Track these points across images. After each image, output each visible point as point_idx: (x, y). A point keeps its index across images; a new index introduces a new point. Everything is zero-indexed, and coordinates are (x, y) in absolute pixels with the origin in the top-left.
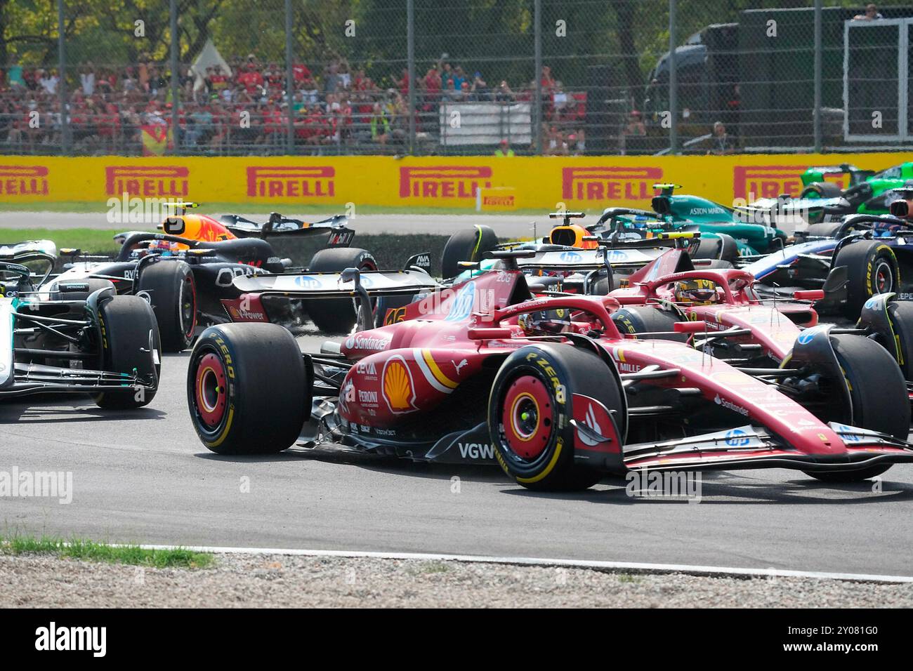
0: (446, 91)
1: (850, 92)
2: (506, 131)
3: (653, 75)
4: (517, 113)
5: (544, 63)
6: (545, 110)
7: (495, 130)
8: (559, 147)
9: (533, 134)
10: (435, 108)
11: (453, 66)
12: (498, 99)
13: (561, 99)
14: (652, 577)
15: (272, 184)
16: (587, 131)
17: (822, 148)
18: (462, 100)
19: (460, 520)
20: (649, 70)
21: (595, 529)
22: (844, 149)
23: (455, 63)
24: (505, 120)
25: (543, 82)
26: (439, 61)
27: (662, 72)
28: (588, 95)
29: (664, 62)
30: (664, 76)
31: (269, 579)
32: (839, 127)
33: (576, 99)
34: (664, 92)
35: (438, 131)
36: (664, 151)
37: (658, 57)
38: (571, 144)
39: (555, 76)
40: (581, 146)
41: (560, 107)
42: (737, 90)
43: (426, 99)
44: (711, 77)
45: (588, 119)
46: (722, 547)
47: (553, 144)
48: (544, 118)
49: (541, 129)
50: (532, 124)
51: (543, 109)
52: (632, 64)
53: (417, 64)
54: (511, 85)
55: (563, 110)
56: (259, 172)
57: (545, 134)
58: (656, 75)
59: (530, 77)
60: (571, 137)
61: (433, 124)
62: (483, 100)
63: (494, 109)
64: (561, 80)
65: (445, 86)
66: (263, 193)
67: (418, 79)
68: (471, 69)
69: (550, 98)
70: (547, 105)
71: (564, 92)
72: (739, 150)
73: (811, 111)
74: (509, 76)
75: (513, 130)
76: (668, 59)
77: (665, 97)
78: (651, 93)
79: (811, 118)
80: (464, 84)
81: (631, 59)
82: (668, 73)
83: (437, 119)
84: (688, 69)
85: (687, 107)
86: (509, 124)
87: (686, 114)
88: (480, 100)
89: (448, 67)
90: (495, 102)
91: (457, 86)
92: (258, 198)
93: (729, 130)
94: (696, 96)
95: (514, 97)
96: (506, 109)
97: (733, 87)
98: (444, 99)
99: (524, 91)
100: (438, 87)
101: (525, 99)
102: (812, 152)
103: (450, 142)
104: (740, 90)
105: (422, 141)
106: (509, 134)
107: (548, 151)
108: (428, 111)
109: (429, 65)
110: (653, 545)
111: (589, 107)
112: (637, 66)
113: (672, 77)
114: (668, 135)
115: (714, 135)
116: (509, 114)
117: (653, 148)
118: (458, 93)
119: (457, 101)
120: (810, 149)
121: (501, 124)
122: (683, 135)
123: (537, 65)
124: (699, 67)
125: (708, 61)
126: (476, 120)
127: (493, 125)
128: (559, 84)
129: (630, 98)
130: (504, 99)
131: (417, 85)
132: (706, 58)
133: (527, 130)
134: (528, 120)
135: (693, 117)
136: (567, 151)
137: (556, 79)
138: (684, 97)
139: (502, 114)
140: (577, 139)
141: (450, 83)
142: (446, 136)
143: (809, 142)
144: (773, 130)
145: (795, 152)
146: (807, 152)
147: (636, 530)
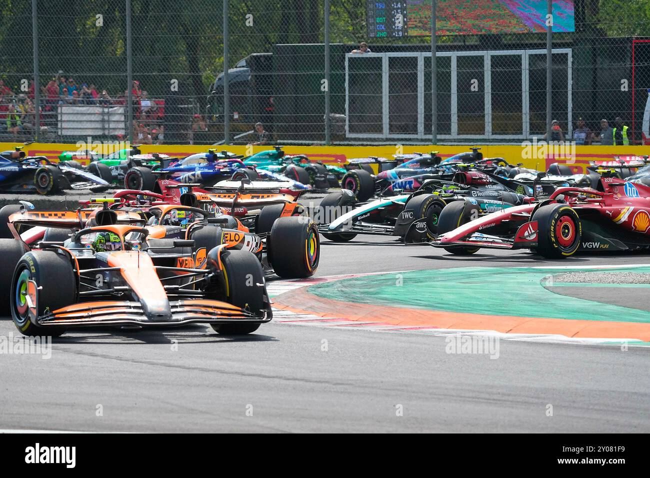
0: (62, 96)
1: (350, 103)
2: (106, 126)
3: (212, 88)
4: (114, 114)
5: (134, 78)
6: (135, 111)
7: (99, 125)
8: (145, 138)
9: (126, 129)
10: (54, 109)
11: (67, 78)
12: (101, 102)
13: (146, 104)
16: (166, 128)
17: (331, 143)
18: (74, 103)
19: (72, 406)
20: (210, 84)
21: (172, 411)
22: (346, 143)
23: (69, 77)
24: (106, 118)
25: (134, 92)
26: (57, 75)
27: (218, 86)
28: (166, 101)
29: (220, 79)
30: (220, 89)
32: (343, 127)
33: (157, 104)
34: (220, 101)
35: (57, 125)
36: (220, 143)
37: (216, 76)
38: (154, 135)
39: (142, 87)
40: (161, 137)
41: (146, 109)
42: (272, 100)
43: (48, 102)
44: (254, 91)
45: (166, 118)
46: (261, 423)
47: (141, 136)
48: (134, 117)
49: (132, 125)
50: (125, 122)
51: (134, 111)
52: (197, 81)
53: (41, 76)
55: (147, 112)
57: (135, 129)
58: (215, 88)
59: (124, 89)
60: (154, 131)
61: (52, 120)
62: (90, 103)
63: (97, 110)
64: (146, 90)
67: (42, 88)
68: (82, 81)
69: (138, 103)
70: (136, 108)
71: (149, 99)
73: (323, 116)
74: (108, 87)
75: (112, 125)
76: (223, 77)
77: (221, 104)
78: (211, 101)
79: (323, 121)
80: (75, 92)
81: (197, 76)
82: (223, 86)
83: (56, 117)
84: (237, 84)
85: (237, 111)
86: (109, 121)
87: (236, 116)
88: (88, 104)
89: (63, 79)
90: (98, 105)
91: (69, 92)
93: (266, 128)
94: (243, 104)
95: (112, 101)
96: (106, 110)
97: (269, 98)
98: (60, 102)
99: (120, 97)
100: (57, 94)
101: (121, 103)
102: (324, 145)
103: (65, 133)
104: (274, 101)
105: (44, 132)
106: (109, 129)
107: (137, 141)
108: (49, 111)
109: (50, 78)
110: (212, 422)
111: (166, 110)
112: (201, 81)
113: (226, 90)
114: (223, 131)
115: (255, 131)
116: (109, 114)
117: (212, 140)
118: (70, 98)
119: (71, 103)
120: (323, 142)
121: (103, 121)
122: (234, 131)
123: (129, 79)
124: (245, 83)
125: (251, 79)
126: (85, 118)
127: (97, 121)
128: (145, 93)
129: (196, 104)
130: (104, 103)
131: (41, 91)
132: (250, 77)
133: (122, 125)
134: (123, 119)
135: (241, 118)
136: (151, 141)
137: (142, 90)
138: (235, 104)
139: (103, 114)
140: (158, 132)
141: (66, 91)
142: (62, 129)
143: (321, 137)
144: (296, 129)
145: (312, 144)
146: (321, 145)
147: (201, 412)
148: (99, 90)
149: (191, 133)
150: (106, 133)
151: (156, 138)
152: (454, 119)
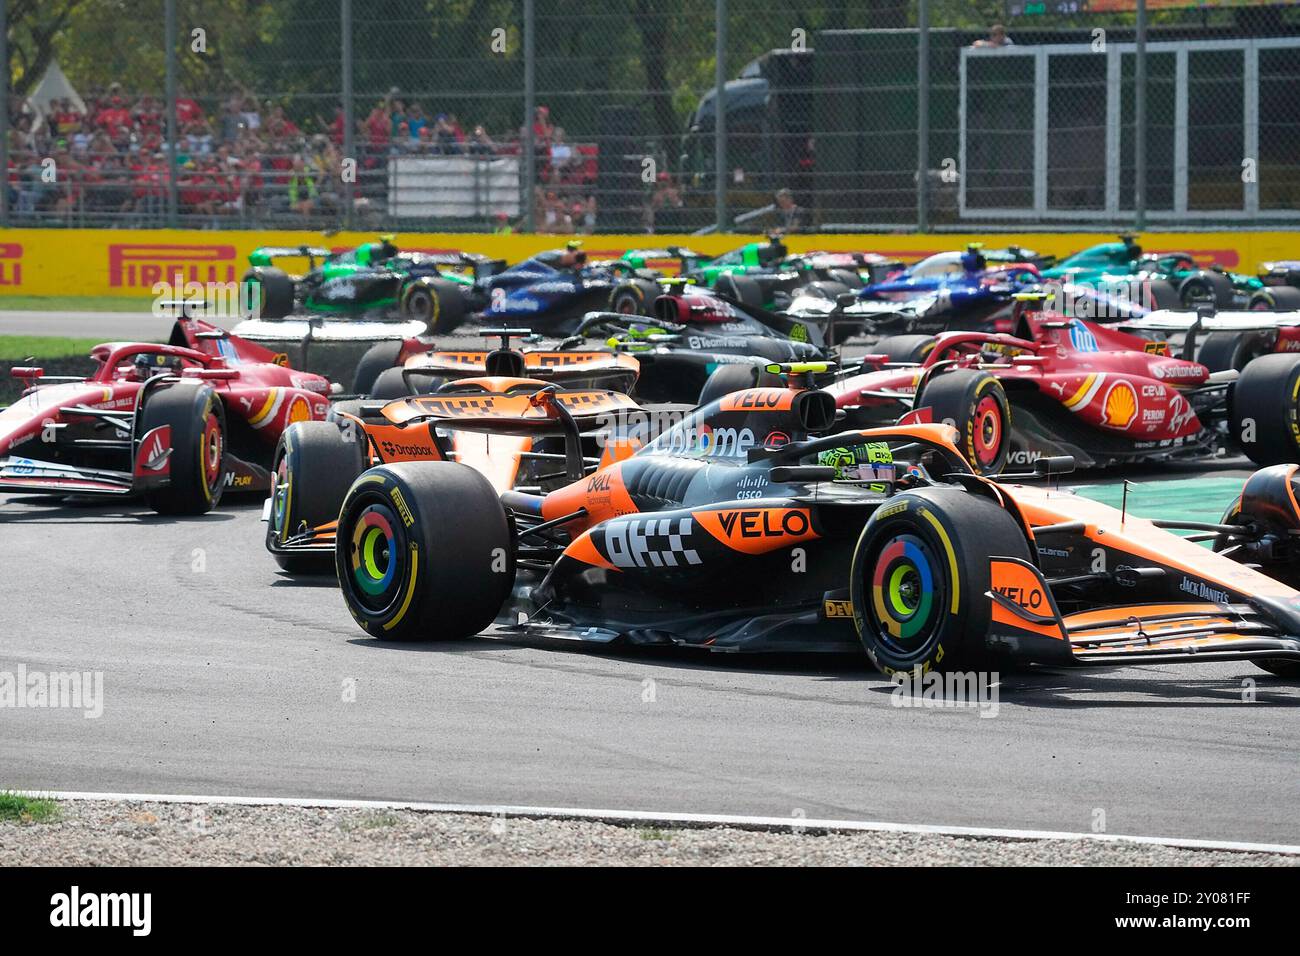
0: (397, 140)
1: (969, 149)
2: (483, 198)
3: (693, 120)
4: (498, 173)
5: (538, 102)
6: (539, 168)
7: (468, 197)
8: (560, 221)
9: (521, 203)
10: (382, 164)
11: (407, 103)
12: (472, 151)
13: (561, 153)
14: (688, 832)
15: (145, 269)
16: (600, 198)
17: (929, 227)
18: (421, 152)
19: (415, 751)
20: (688, 112)
21: (609, 764)
22: (959, 227)
23: (411, 100)
24: (482, 181)
25: (537, 130)
26: (388, 97)
27: (705, 117)
28: (600, 149)
29: (708, 103)
30: (708, 123)
31: (138, 838)
32: (953, 197)
33: (582, 153)
34: (709, 147)
35: (385, 196)
36: (708, 229)
37: (700, 96)
38: (577, 217)
39: (554, 120)
40: (590, 220)
41: (560, 164)
42: (811, 144)
43: (370, 150)
44: (775, 126)
45: (601, 182)
46: (786, 790)
47: (551, 217)
48: (538, 180)
49: (533, 195)
50: (521, 189)
51: (537, 167)
52: (663, 105)
53: (356, 100)
54: (490, 132)
55: (564, 170)
56: (126, 252)
57: (540, 203)
58: (697, 120)
59: (518, 123)
60: (577, 208)
62: (450, 152)
63: (464, 165)
64: (562, 125)
65: (397, 132)
66: (132, 282)
67: (359, 123)
68: (436, 108)
69: (546, 151)
70: (542, 162)
71: (567, 142)
72: (813, 228)
73: (912, 175)
74: (488, 119)
75: (494, 197)
76: (714, 99)
77: (710, 151)
78: (690, 147)
79: (913, 185)
80: (423, 129)
81: (662, 97)
82: (714, 118)
83: (384, 179)
84: (741, 112)
85: (741, 166)
86: (488, 189)
87: (739, 177)
88: (447, 153)
89: (399, 106)
90: (467, 155)
91: (413, 130)
92: (125, 289)
93: (798, 201)
94: (753, 151)
95: (495, 149)
96: (483, 166)
97: (805, 140)
98: (394, 151)
99: (511, 140)
100: (387, 134)
101: (511, 152)
102: (915, 232)
103: (403, 212)
104: (815, 145)
105: (362, 211)
106: (488, 203)
107: (544, 228)
108: (372, 167)
109: (374, 103)
110: (689, 787)
111: (601, 165)
112: (670, 107)
113: (719, 124)
114: (714, 205)
115: (778, 205)
116: (488, 173)
117: (692, 224)
118: (414, 142)
119: (414, 152)
120: (912, 227)
121: (476, 188)
122: (735, 206)
123: (528, 104)
124: (757, 110)
125: (770, 103)
126: (441, 182)
127: (465, 189)
128: (559, 131)
129: (660, 153)
130: (480, 152)
131: (356, 131)
132: (767, 99)
133: (514, 197)
134: (515, 182)
135: (749, 181)
136: (571, 227)
137: (555, 124)
138: (737, 153)
139: (476, 173)
140: (583, 210)
141: (404, 129)
142: (396, 204)
143: (910, 218)
144: (860, 200)
145: (891, 232)
146: (909, 232)
147: (667, 766)
148: (470, 126)
149: (649, 212)
150: (483, 211)
151: (579, 222)
152: (1181, 178)
